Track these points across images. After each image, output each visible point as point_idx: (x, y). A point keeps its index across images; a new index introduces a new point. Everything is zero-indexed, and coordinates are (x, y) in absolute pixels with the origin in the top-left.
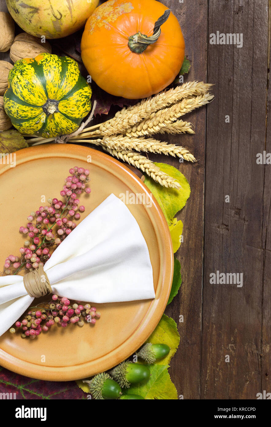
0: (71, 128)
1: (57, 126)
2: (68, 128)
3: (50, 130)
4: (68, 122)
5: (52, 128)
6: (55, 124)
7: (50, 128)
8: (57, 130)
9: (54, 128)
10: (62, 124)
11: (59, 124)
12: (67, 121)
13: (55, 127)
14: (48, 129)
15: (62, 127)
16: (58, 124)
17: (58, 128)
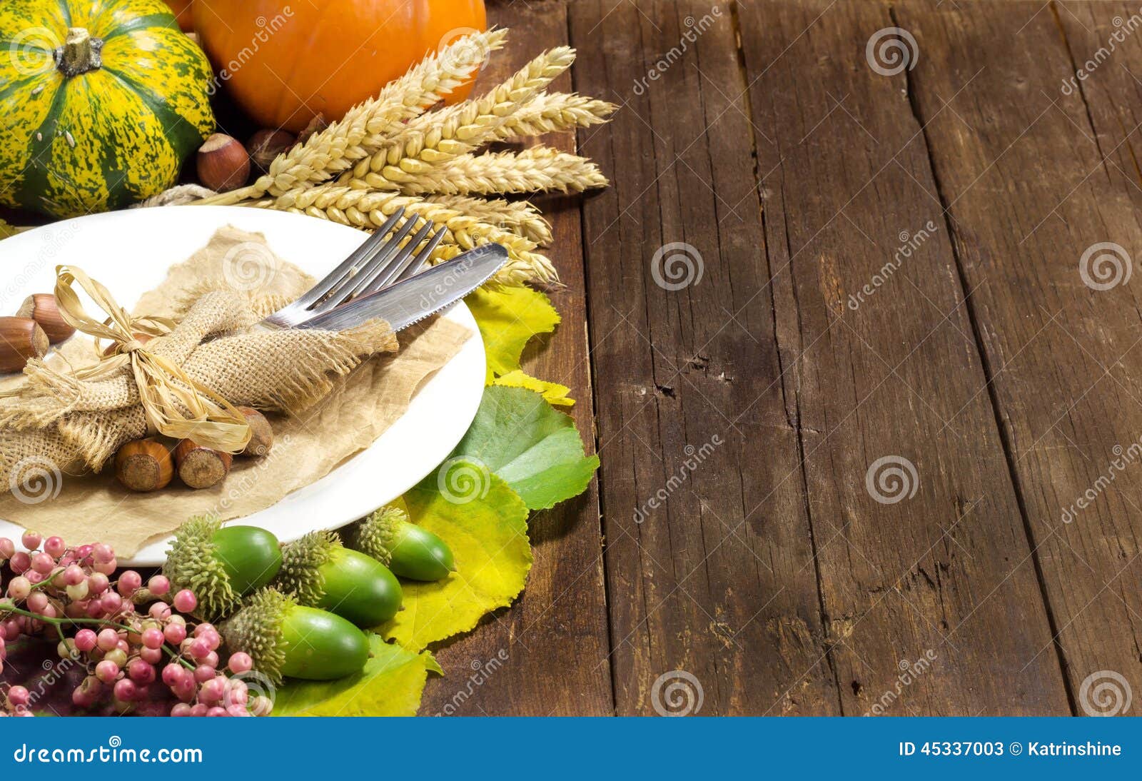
0: (139, 125)
1: (95, 107)
2: (129, 119)
3: (75, 120)
4: (129, 100)
5: (82, 114)
6: (90, 100)
7: (75, 113)
8: (96, 126)
9: (87, 115)
10: (110, 100)
11: (102, 101)
12: (129, 96)
13: (89, 112)
14: (70, 117)
15: (111, 114)
16: (99, 102)
17: (101, 118)
